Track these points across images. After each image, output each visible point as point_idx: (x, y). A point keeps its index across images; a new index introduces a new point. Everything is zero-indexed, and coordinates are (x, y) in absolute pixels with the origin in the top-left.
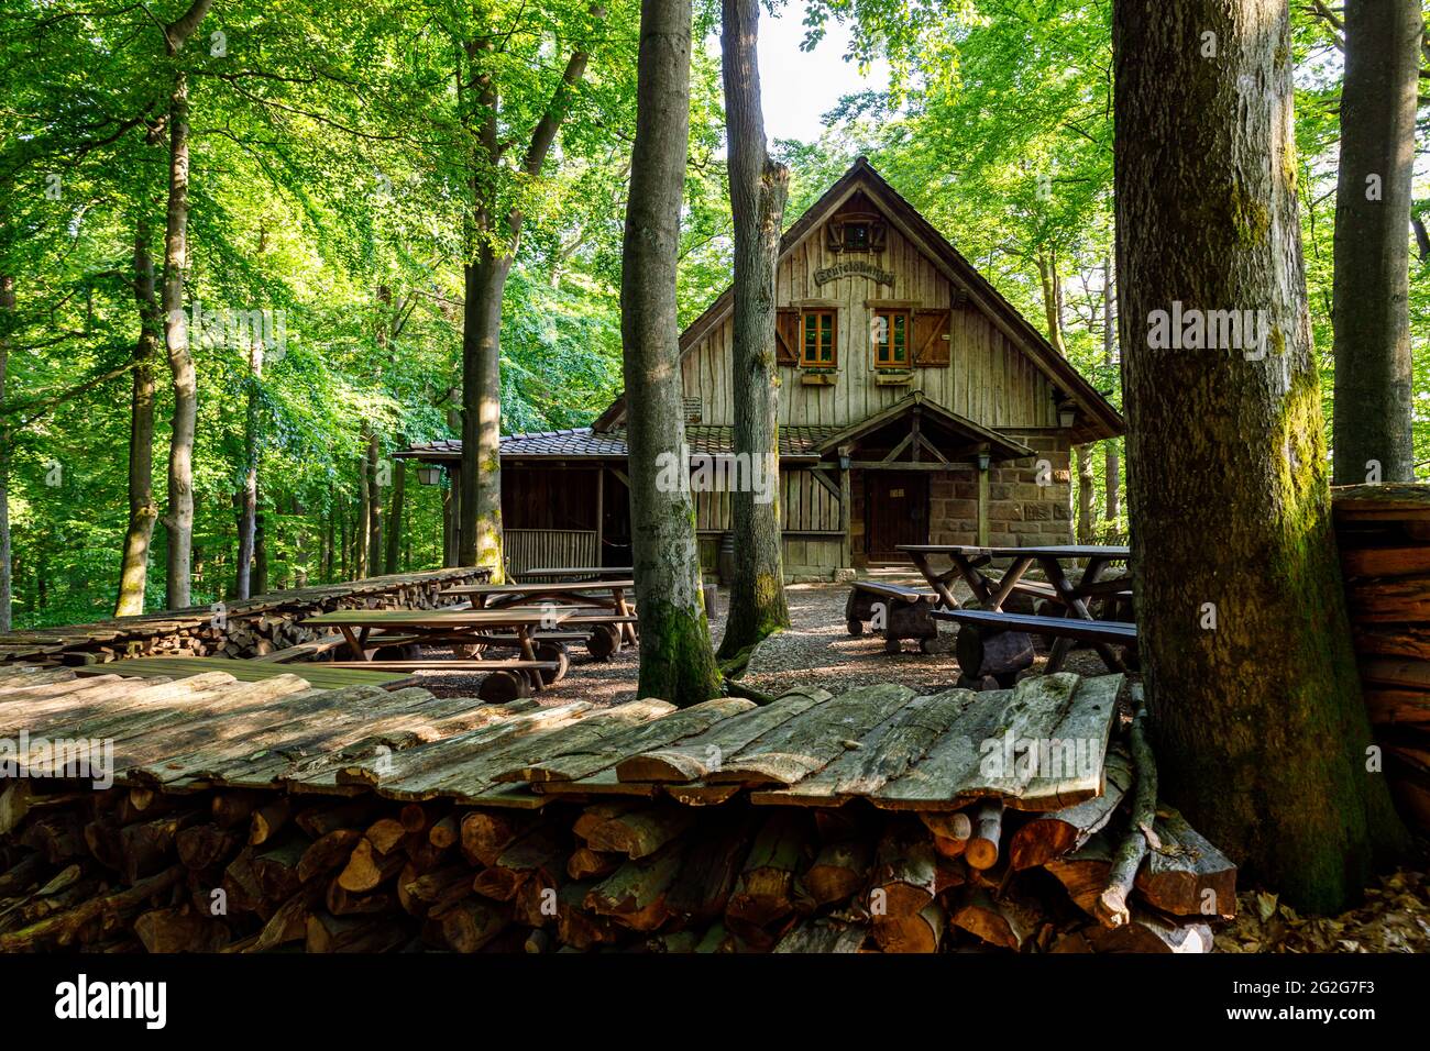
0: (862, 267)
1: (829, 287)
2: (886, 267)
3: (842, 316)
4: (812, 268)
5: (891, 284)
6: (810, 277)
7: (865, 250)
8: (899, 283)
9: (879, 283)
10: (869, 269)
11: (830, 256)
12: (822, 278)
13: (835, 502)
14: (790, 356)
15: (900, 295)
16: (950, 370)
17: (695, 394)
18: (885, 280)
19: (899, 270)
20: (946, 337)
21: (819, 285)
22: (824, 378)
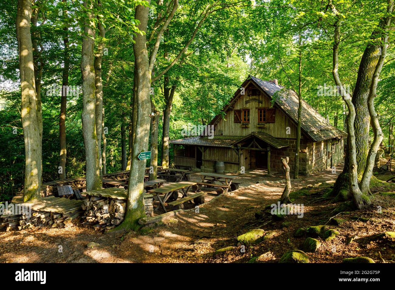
0: (255, 100)
1: (248, 104)
2: (261, 99)
3: (251, 111)
4: (244, 100)
5: (262, 103)
6: (244, 102)
7: (256, 95)
8: (264, 103)
9: (259, 103)
10: (256, 100)
11: (248, 97)
12: (247, 102)
13: (237, 156)
14: (239, 120)
15: (263, 106)
16: (275, 124)
17: (222, 129)
18: (260, 102)
19: (263, 99)
20: (274, 115)
21: (246, 104)
22: (245, 126)
